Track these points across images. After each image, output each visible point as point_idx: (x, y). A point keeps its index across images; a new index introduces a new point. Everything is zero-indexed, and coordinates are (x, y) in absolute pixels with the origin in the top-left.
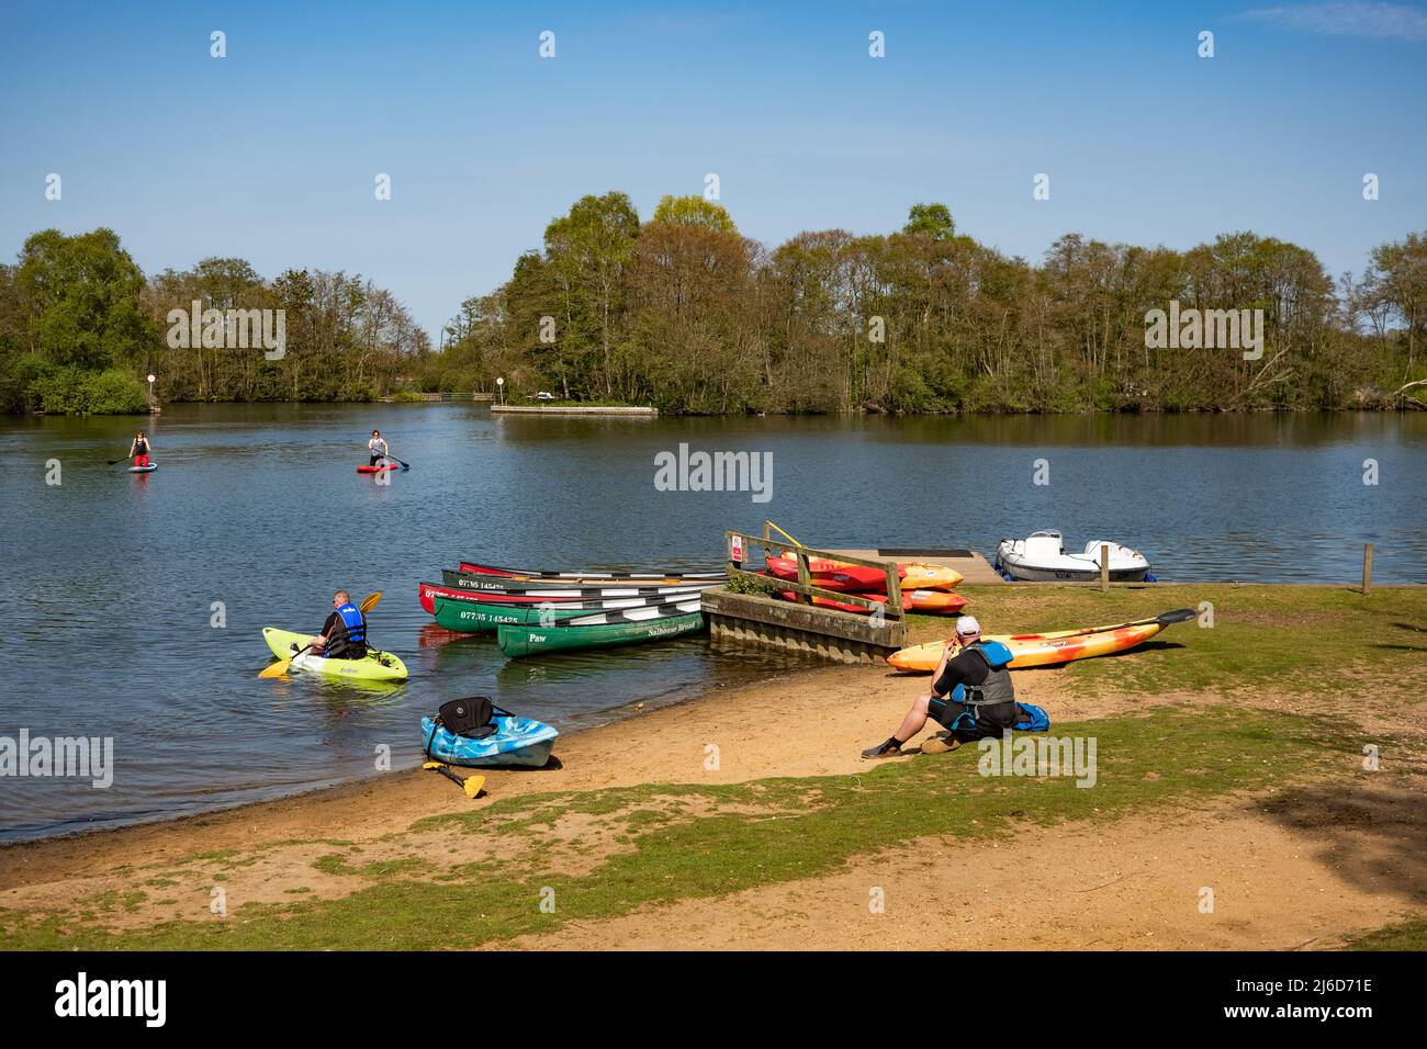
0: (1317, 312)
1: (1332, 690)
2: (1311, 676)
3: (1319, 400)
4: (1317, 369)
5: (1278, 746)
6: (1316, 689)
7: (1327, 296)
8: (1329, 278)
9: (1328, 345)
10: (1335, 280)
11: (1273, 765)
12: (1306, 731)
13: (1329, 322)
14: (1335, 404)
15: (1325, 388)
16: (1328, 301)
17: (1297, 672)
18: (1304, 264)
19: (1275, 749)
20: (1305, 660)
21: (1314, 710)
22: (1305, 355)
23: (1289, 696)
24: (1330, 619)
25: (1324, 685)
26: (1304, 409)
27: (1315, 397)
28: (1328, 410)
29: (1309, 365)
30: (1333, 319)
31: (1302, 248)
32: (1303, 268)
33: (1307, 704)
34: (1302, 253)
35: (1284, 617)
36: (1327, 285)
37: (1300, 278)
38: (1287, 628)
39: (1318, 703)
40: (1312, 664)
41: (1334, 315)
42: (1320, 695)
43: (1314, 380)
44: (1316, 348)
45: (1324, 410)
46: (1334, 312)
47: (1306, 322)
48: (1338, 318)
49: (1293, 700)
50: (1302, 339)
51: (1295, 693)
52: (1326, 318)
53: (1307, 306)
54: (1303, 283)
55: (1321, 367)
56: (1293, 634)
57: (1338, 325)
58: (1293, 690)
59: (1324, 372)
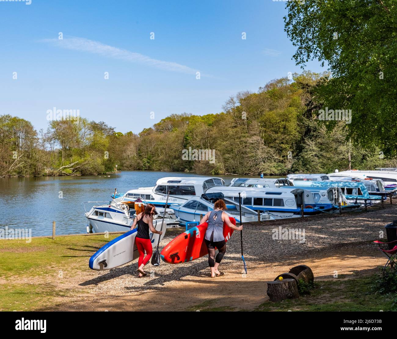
0: (31, 142)
1: (45, 274)
2: (37, 270)
3: (33, 173)
4: (32, 162)
5: (28, 297)
6: (39, 275)
7: (35, 137)
8: (36, 131)
9: (36, 154)
10: (38, 132)
11: (27, 304)
12: (37, 290)
13: (36, 146)
14: (38, 174)
15: (35, 169)
16: (35, 139)
17: (32, 269)
18: (27, 126)
19: (27, 298)
20: (35, 264)
21: (39, 282)
22: (28, 157)
23: (30, 278)
24: (42, 249)
25: (42, 273)
26: (28, 176)
27: (32, 172)
28: (36, 176)
29: (29, 161)
30: (37, 145)
31: (27, 120)
32: (27, 128)
33: (37, 280)
34: (26, 122)
35: (26, 249)
36: (35, 133)
37: (26, 130)
38: (28, 253)
39: (40, 280)
40: (37, 266)
41: (37, 144)
42: (41, 277)
43: (31, 166)
44: (32, 155)
45: (35, 176)
46: (37, 142)
47: (28, 146)
48: (39, 144)
49: (32, 279)
50: (27, 152)
51: (32, 277)
52: (35, 145)
53: (29, 140)
54: (27, 132)
55: (34, 161)
56: (30, 255)
57: (39, 147)
58: (31, 276)
59: (35, 163)
